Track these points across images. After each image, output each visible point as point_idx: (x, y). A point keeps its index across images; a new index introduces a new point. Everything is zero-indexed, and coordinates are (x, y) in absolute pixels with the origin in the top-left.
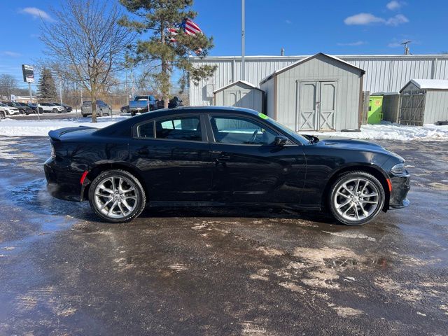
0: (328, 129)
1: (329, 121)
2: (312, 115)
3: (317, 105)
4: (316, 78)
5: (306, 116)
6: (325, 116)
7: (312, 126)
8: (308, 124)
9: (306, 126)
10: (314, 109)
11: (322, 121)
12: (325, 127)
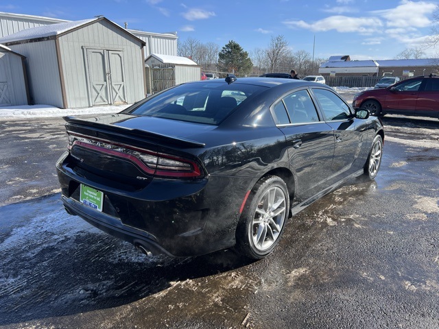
0: (121, 102)
1: (120, 93)
2: (104, 87)
3: (107, 77)
4: (102, 46)
5: (98, 88)
6: (116, 88)
7: (105, 100)
8: (101, 97)
9: (99, 99)
10: (105, 81)
11: (115, 94)
12: (118, 101)
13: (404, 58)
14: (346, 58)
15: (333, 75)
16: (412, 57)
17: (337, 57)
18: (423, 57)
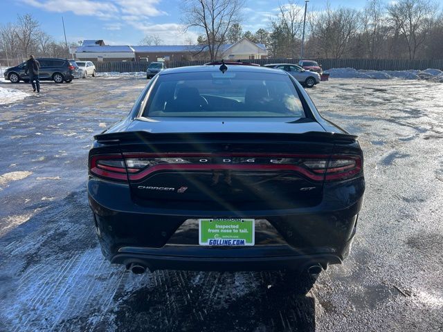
13: (146, 44)
14: (100, 42)
15: (100, 60)
16: (153, 44)
17: (91, 41)
18: (161, 44)
